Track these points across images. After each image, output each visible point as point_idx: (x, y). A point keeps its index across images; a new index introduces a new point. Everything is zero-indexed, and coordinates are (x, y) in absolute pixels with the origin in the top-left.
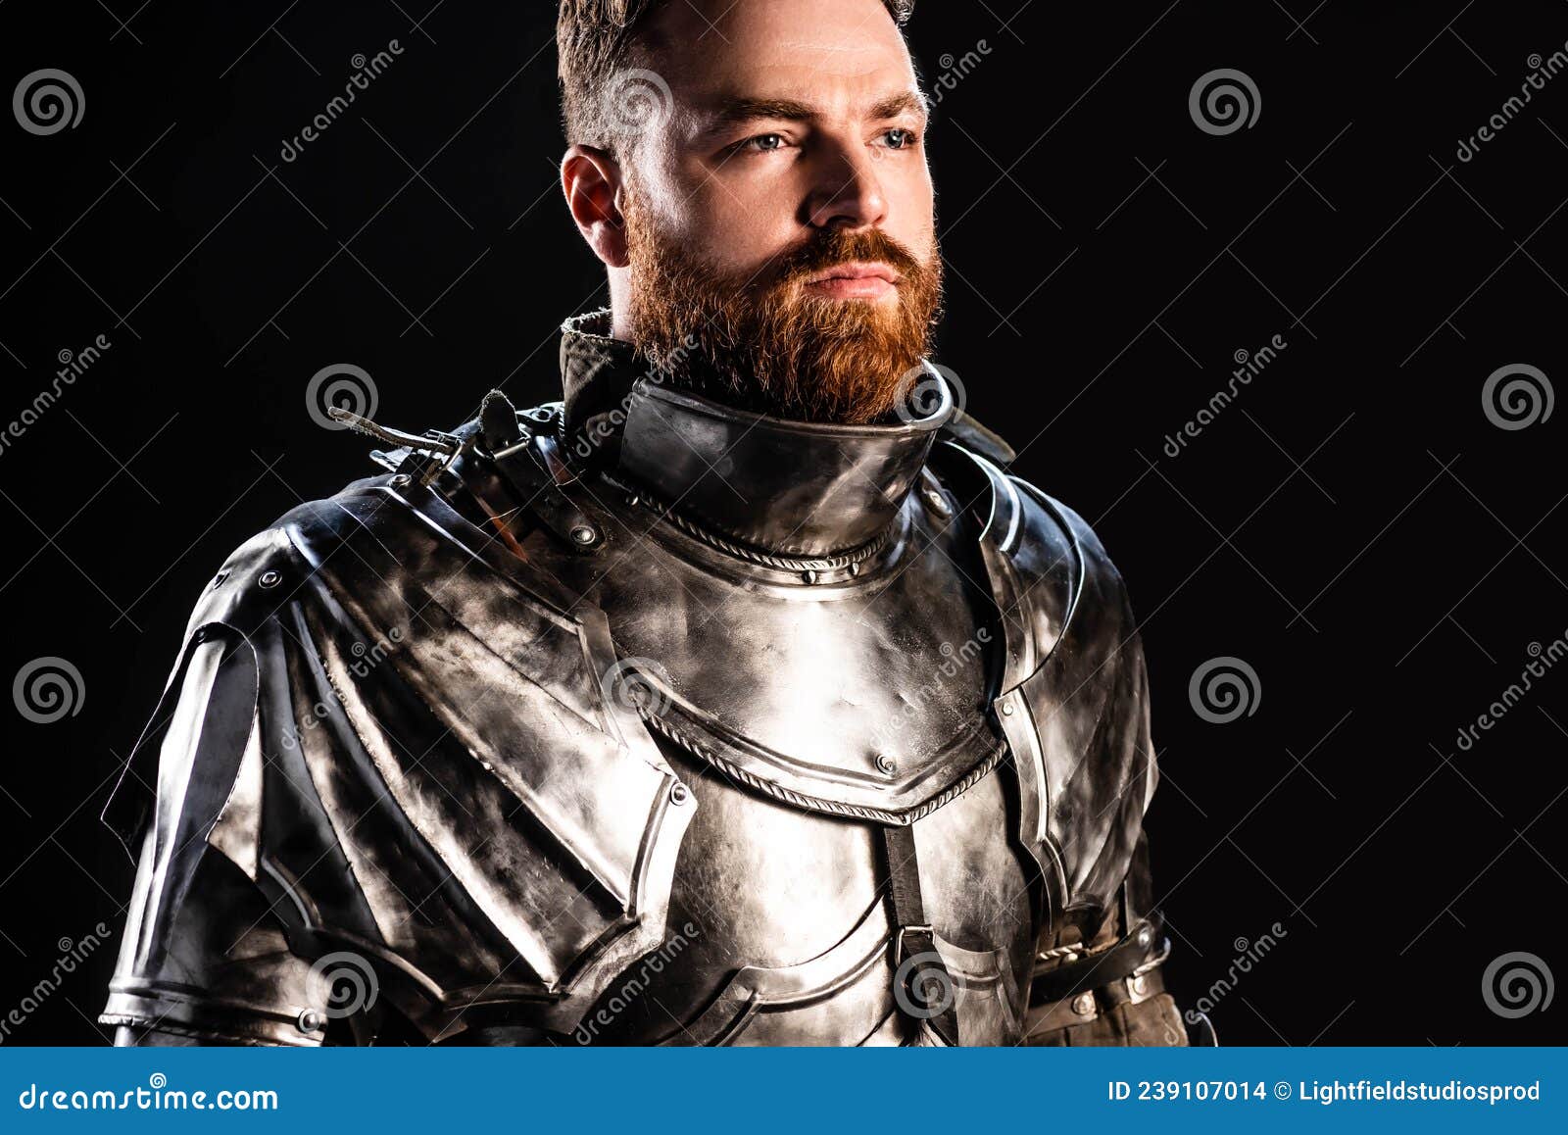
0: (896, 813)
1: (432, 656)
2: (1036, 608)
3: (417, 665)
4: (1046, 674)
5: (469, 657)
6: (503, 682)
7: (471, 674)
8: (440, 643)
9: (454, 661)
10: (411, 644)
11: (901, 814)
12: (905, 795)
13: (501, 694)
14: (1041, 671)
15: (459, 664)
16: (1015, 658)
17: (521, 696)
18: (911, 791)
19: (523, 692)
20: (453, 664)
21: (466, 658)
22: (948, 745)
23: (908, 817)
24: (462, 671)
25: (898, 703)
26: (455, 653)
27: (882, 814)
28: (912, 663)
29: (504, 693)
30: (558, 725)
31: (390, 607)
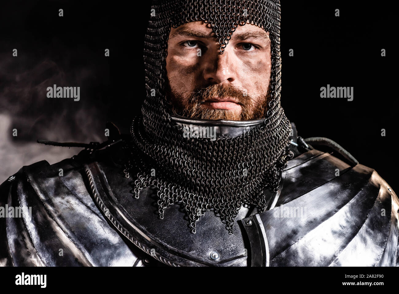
1: (59, 202)
3: (53, 205)
5: (72, 203)
6: (84, 213)
7: (72, 209)
8: (63, 198)
9: (67, 204)
10: (52, 198)
13: (82, 217)
15: (68, 206)
17: (89, 218)
19: (90, 217)
20: (66, 205)
21: (71, 204)
24: (69, 208)
26: (68, 202)
29: (83, 217)
30: (102, 229)
31: (48, 186)
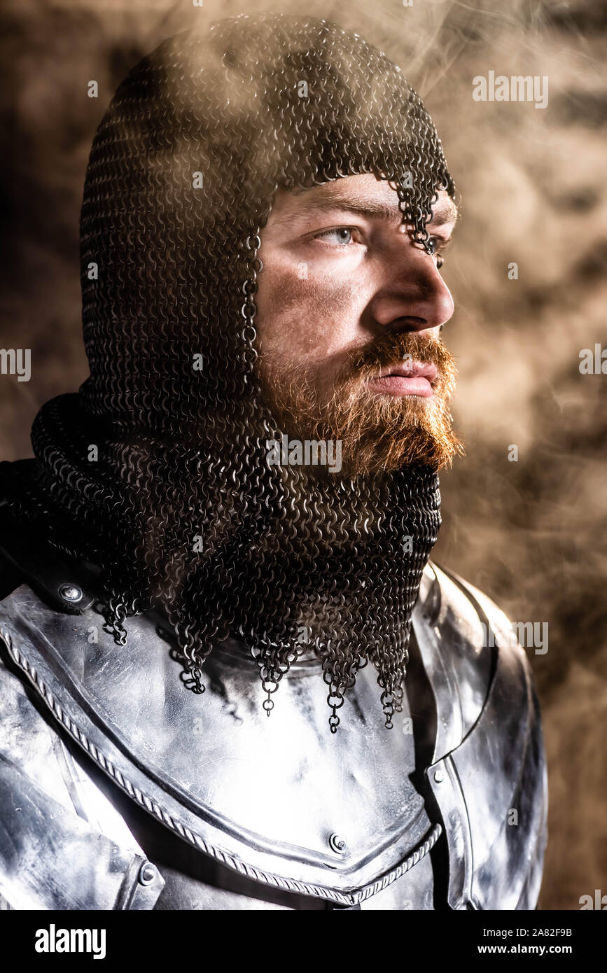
0: (345, 893)
2: (461, 680)
4: (472, 742)
11: (348, 893)
12: (354, 874)
14: (468, 740)
16: (445, 727)
18: (358, 871)
22: (392, 827)
23: (356, 897)
25: (352, 782)
27: (332, 892)
28: (364, 743)
